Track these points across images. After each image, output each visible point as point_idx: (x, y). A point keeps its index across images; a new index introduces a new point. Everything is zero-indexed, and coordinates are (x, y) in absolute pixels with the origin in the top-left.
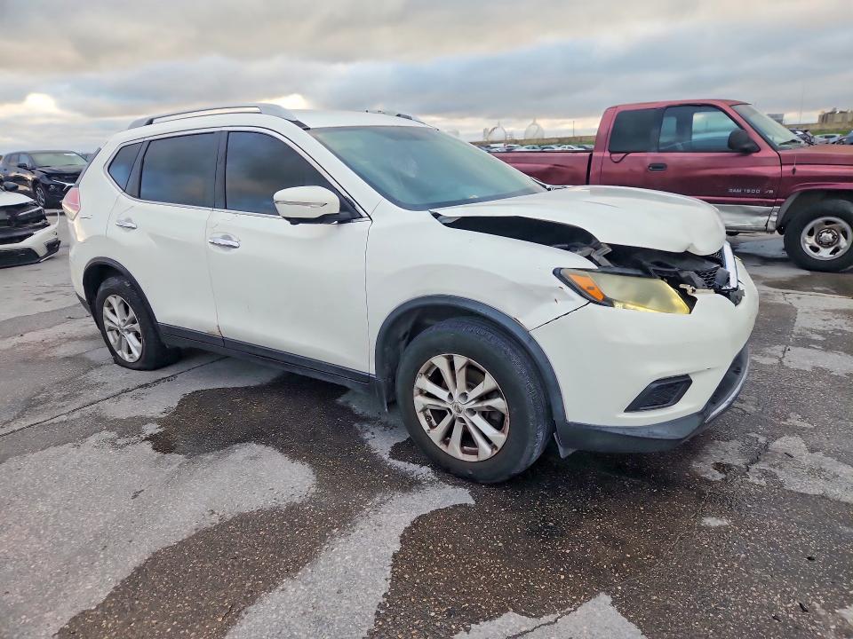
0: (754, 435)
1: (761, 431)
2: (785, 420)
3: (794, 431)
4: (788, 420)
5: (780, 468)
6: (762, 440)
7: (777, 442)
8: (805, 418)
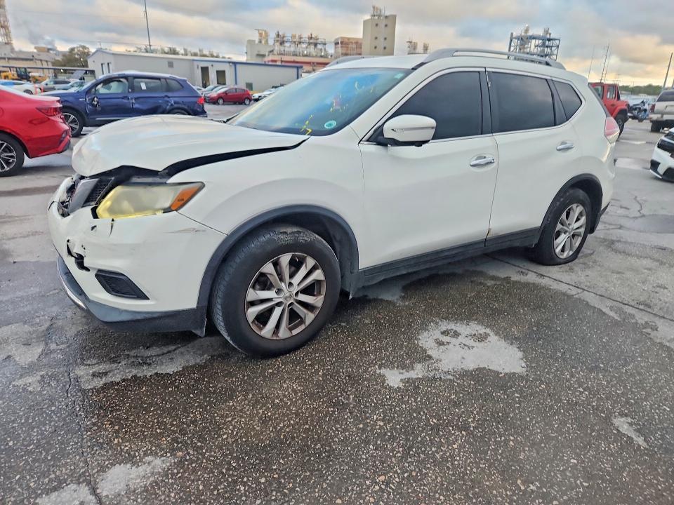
0: (62, 347)
1: (58, 353)
2: (42, 376)
3: (30, 369)
4: (39, 378)
5: (30, 332)
6: (53, 346)
7: (40, 350)
8: (24, 389)
